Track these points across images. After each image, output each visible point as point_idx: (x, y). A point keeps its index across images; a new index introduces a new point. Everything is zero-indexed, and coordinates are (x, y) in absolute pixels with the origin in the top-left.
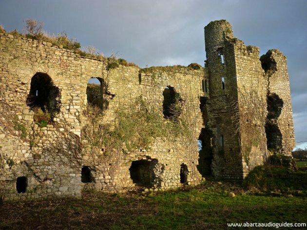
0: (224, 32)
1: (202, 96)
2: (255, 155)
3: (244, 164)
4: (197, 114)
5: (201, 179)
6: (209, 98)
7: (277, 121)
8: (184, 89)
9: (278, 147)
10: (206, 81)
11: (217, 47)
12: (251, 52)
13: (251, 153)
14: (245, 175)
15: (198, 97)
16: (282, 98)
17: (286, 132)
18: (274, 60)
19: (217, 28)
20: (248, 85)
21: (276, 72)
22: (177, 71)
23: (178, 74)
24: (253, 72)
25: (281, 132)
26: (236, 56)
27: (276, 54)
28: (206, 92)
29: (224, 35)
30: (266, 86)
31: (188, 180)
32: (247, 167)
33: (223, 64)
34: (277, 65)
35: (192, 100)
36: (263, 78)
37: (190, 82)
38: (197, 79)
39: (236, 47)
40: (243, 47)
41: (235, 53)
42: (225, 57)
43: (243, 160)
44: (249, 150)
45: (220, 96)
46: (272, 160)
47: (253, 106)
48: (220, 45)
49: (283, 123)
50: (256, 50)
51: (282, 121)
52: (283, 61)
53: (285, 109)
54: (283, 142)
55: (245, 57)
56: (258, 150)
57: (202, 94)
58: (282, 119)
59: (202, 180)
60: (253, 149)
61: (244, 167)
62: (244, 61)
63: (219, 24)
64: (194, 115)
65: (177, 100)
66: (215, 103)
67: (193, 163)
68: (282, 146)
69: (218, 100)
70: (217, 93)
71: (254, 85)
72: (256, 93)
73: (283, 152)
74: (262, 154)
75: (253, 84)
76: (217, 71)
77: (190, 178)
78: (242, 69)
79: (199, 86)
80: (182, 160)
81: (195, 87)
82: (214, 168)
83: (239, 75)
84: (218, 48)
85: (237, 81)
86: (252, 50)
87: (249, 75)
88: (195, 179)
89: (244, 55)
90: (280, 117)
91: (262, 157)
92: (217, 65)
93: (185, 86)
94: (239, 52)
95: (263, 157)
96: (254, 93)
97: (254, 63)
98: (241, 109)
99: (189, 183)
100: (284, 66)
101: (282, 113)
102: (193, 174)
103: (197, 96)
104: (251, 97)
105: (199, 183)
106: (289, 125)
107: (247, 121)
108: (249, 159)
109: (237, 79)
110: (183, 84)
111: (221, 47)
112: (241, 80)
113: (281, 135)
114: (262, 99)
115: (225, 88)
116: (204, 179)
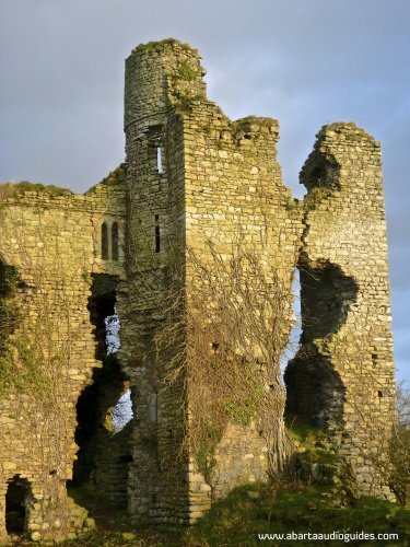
0: (165, 77)
1: (97, 270)
2: (239, 450)
3: (195, 478)
4: (74, 325)
5: (78, 523)
6: (123, 277)
7: (331, 345)
8: (33, 252)
9: (333, 426)
10: (115, 225)
11: (147, 123)
12: (247, 137)
13: (223, 444)
14: (196, 513)
15: (84, 276)
16: (355, 274)
17: (360, 379)
18: (332, 156)
19: (148, 65)
20: (225, 240)
21: (337, 194)
22: (11, 200)
23: (14, 211)
24: (249, 198)
25: (344, 380)
26: (187, 150)
27: (343, 137)
28: (115, 258)
29: (165, 87)
30: (296, 238)
31: (32, 526)
32: (206, 488)
33: (161, 175)
34: (344, 172)
35: (60, 285)
36: (284, 213)
37: (54, 230)
38: (82, 222)
39: (190, 126)
40: (217, 123)
41: (186, 143)
42: (166, 154)
43: (191, 467)
44: (215, 435)
45: (147, 271)
46: (296, 468)
47: (240, 300)
48: (153, 116)
49: (351, 350)
50: (265, 130)
51: (347, 344)
52: (366, 158)
53: (364, 309)
54: (348, 409)
55: (223, 154)
56: (250, 436)
57: (97, 264)
58: (349, 338)
59: (84, 525)
60: (232, 431)
61: (193, 487)
62: (219, 165)
63: (155, 54)
64: (63, 329)
65: (13, 285)
66: (136, 293)
67: (53, 473)
68: (344, 423)
69: (142, 285)
70: (141, 264)
71: (248, 238)
72: (254, 261)
73: (347, 441)
74: (265, 449)
75: (243, 236)
76: (143, 198)
77: (40, 519)
78: (207, 190)
79: (90, 242)
80: (12, 466)
81: (76, 245)
82: (133, 488)
83: (194, 210)
84: (150, 127)
85: (188, 226)
86: (250, 130)
87: (231, 209)
88: (58, 523)
89: (219, 147)
90: (341, 334)
91: (262, 457)
92: (144, 177)
93: (40, 244)
94: (202, 140)
95: (269, 456)
96: (246, 261)
97: (255, 170)
98: (194, 311)
99: (35, 536)
100: (369, 173)
101: (351, 318)
102: (49, 507)
103: (80, 271)
104: (234, 275)
105: (72, 536)
106: (374, 356)
107: (215, 346)
108: (214, 463)
109: (188, 221)
110: (31, 238)
111: (156, 123)
112: (202, 223)
113: (342, 389)
114: (275, 279)
115: (161, 247)
116: (91, 522)
